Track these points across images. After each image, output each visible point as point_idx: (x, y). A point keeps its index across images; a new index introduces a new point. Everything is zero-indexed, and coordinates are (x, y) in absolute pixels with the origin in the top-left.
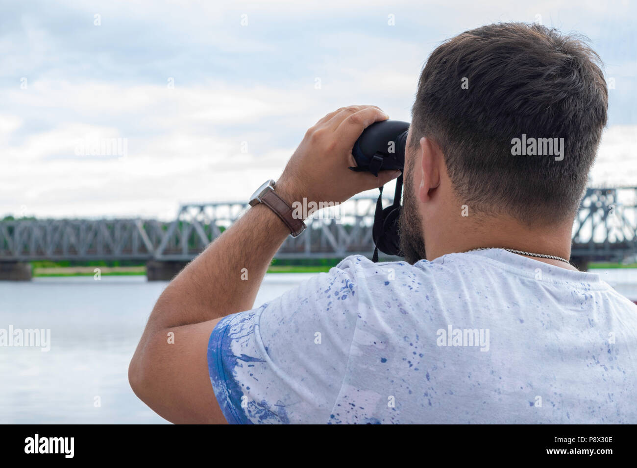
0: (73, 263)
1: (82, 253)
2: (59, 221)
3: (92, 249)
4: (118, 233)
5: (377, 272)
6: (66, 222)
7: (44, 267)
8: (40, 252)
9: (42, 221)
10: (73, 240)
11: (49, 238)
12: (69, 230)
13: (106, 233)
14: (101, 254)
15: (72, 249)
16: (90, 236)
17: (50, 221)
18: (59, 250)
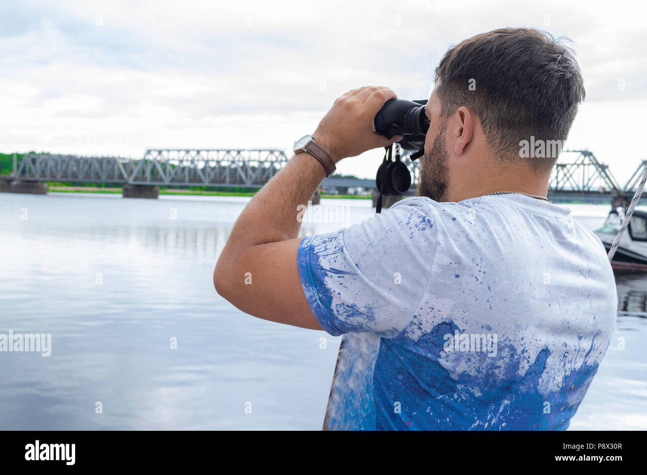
0: (74, 184)
1: (81, 178)
2: (65, 156)
3: (87, 175)
4: (104, 166)
5: (444, 211)
6: (70, 157)
7: (55, 185)
8: (53, 176)
9: (54, 155)
10: (75, 169)
11: (59, 167)
12: (72, 162)
13: (97, 166)
14: (93, 179)
15: (74, 175)
16: (86, 167)
17: (60, 156)
18: (65, 175)
